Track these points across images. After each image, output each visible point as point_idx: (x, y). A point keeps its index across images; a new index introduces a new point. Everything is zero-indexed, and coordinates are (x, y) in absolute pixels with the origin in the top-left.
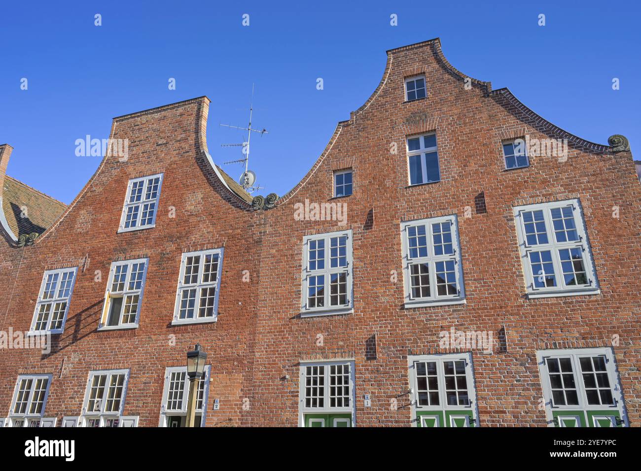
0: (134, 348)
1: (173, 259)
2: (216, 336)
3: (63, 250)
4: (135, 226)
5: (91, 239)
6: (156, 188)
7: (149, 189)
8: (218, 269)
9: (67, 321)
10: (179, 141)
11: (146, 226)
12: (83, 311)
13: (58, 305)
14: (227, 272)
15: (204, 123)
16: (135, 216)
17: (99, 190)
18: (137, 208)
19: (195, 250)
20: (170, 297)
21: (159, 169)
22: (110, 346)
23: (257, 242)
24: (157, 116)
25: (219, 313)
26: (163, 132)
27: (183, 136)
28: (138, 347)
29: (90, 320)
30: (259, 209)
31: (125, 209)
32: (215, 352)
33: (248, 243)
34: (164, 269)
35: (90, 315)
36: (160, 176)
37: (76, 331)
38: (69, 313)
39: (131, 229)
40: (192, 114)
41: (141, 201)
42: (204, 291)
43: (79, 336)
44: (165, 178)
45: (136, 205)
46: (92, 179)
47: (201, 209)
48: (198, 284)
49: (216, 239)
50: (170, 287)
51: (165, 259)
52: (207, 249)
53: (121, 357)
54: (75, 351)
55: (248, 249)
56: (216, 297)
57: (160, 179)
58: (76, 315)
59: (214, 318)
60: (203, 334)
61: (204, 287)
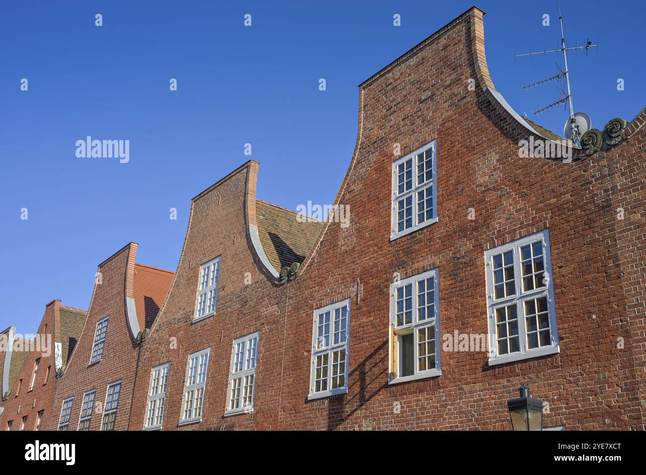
0: (442, 406)
1: (473, 264)
2: (564, 377)
3: (330, 279)
4: (411, 226)
5: (359, 257)
6: (429, 164)
7: (421, 168)
8: (545, 266)
9: (350, 375)
10: (449, 86)
11: (427, 223)
12: (367, 359)
13: (336, 354)
14: (560, 267)
15: (480, 47)
16: (409, 211)
17: (357, 187)
18: (409, 201)
19: (504, 243)
20: (478, 323)
21: (429, 135)
22: (408, 407)
23: (603, 208)
24: (412, 62)
25: (561, 339)
26: (426, 80)
27: (453, 76)
28: (447, 405)
29: (376, 370)
30: (595, 152)
31: (395, 205)
32: (568, 404)
33: (588, 212)
34: (461, 281)
35: (376, 364)
36: (432, 145)
37: (363, 389)
38: (350, 364)
39: (407, 231)
40: (460, 41)
41: (413, 188)
42: (530, 305)
43: (367, 395)
44: (439, 147)
45: (407, 196)
46: (348, 175)
47: (499, 176)
48: (518, 295)
49: (533, 219)
50: (476, 307)
51: (461, 266)
52: (521, 238)
53: (427, 422)
54: (366, 417)
55: (590, 224)
56: (551, 312)
57: (433, 150)
58: (359, 366)
59: (554, 347)
60: (541, 375)
61: (529, 299)
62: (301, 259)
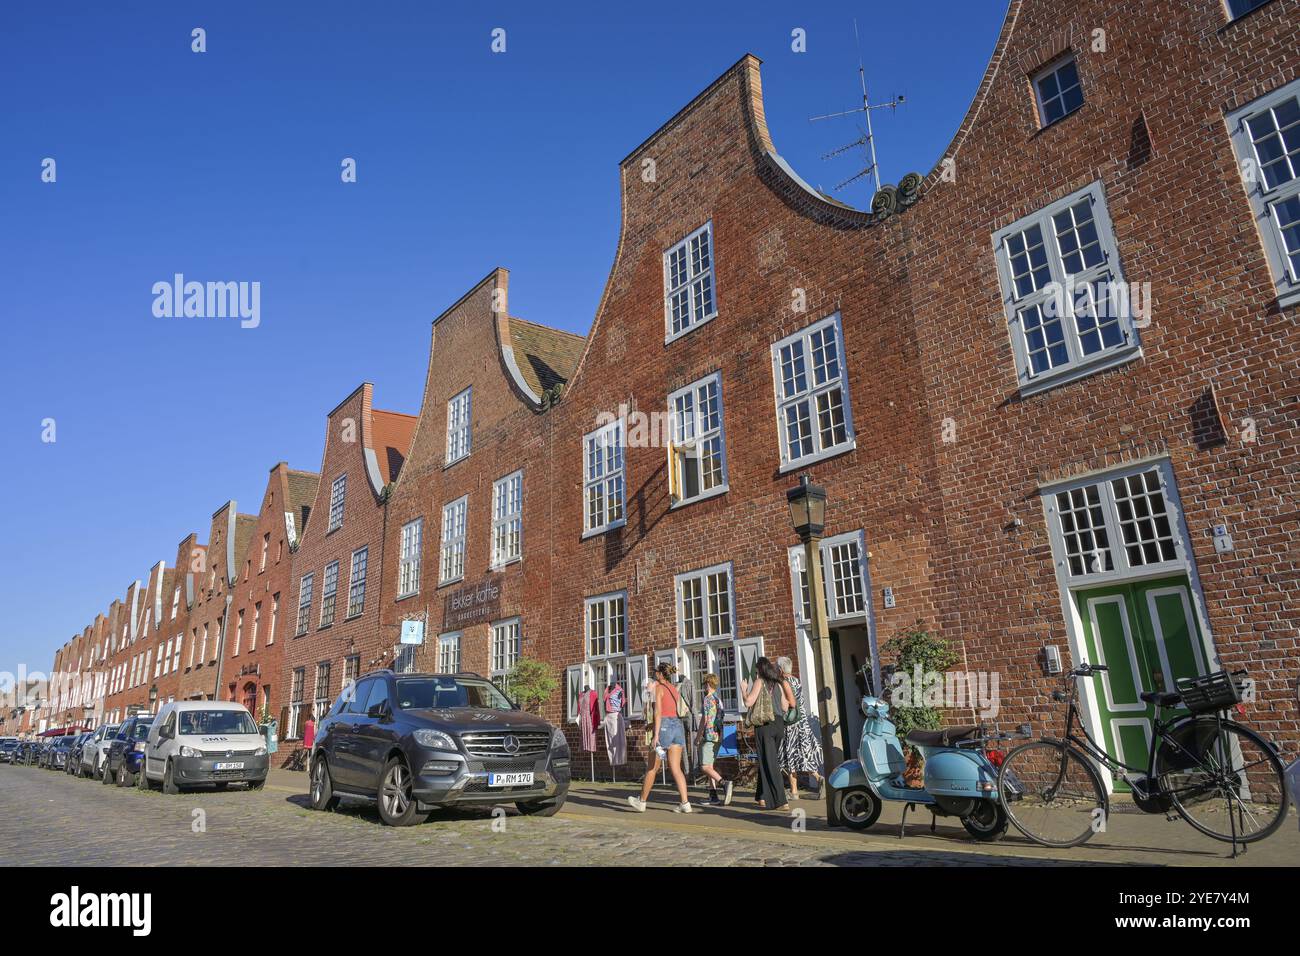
0: (730, 525)
1: (759, 361)
2: (861, 475)
3: (599, 397)
4: (688, 325)
5: (631, 369)
6: (705, 249)
7: (696, 255)
8: (838, 353)
9: (628, 504)
10: (723, 154)
11: (706, 319)
12: (645, 485)
13: (611, 483)
14: (854, 353)
15: (757, 103)
16: (685, 308)
17: (624, 286)
18: (685, 295)
19: (792, 333)
20: (767, 427)
21: (704, 215)
22: (694, 531)
23: (899, 279)
24: (680, 128)
25: (857, 433)
26: (697, 150)
27: (727, 142)
28: (736, 523)
29: (657, 495)
30: (889, 215)
31: (668, 303)
32: (866, 504)
33: (883, 286)
34: (747, 382)
35: (657, 488)
36: (707, 227)
37: (642, 518)
38: (627, 492)
39: (683, 332)
40: (733, 98)
41: (688, 280)
42: (823, 399)
43: (648, 524)
44: (715, 228)
45: (682, 290)
46: (613, 273)
47: (784, 255)
48: (809, 390)
49: (823, 301)
50: (764, 409)
51: (746, 364)
52: (811, 324)
53: (715, 545)
54: (648, 549)
55: (884, 300)
56: (845, 405)
57: (709, 232)
58: (638, 492)
59: (850, 444)
60: (837, 476)
61: (820, 393)
62: (564, 381)
